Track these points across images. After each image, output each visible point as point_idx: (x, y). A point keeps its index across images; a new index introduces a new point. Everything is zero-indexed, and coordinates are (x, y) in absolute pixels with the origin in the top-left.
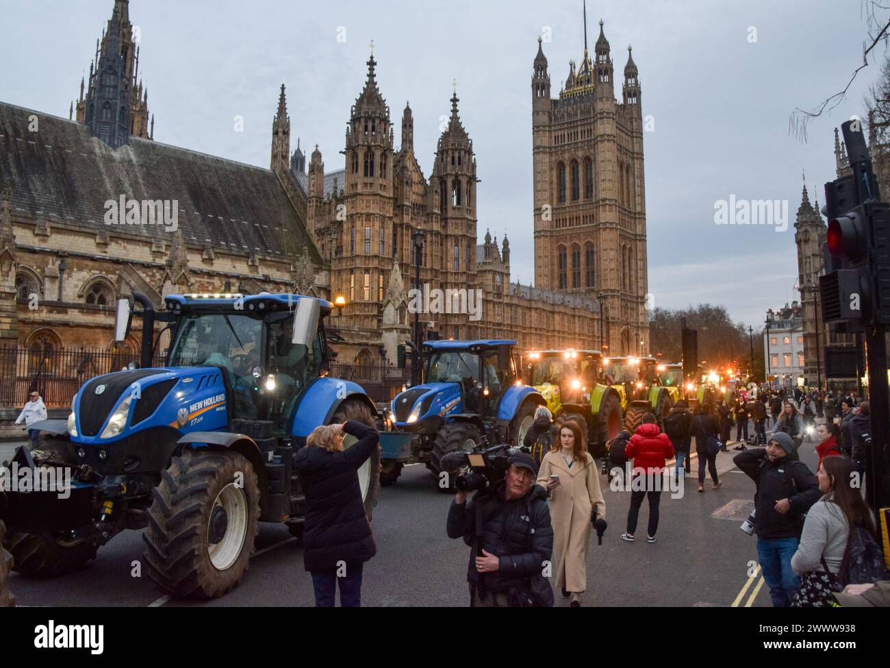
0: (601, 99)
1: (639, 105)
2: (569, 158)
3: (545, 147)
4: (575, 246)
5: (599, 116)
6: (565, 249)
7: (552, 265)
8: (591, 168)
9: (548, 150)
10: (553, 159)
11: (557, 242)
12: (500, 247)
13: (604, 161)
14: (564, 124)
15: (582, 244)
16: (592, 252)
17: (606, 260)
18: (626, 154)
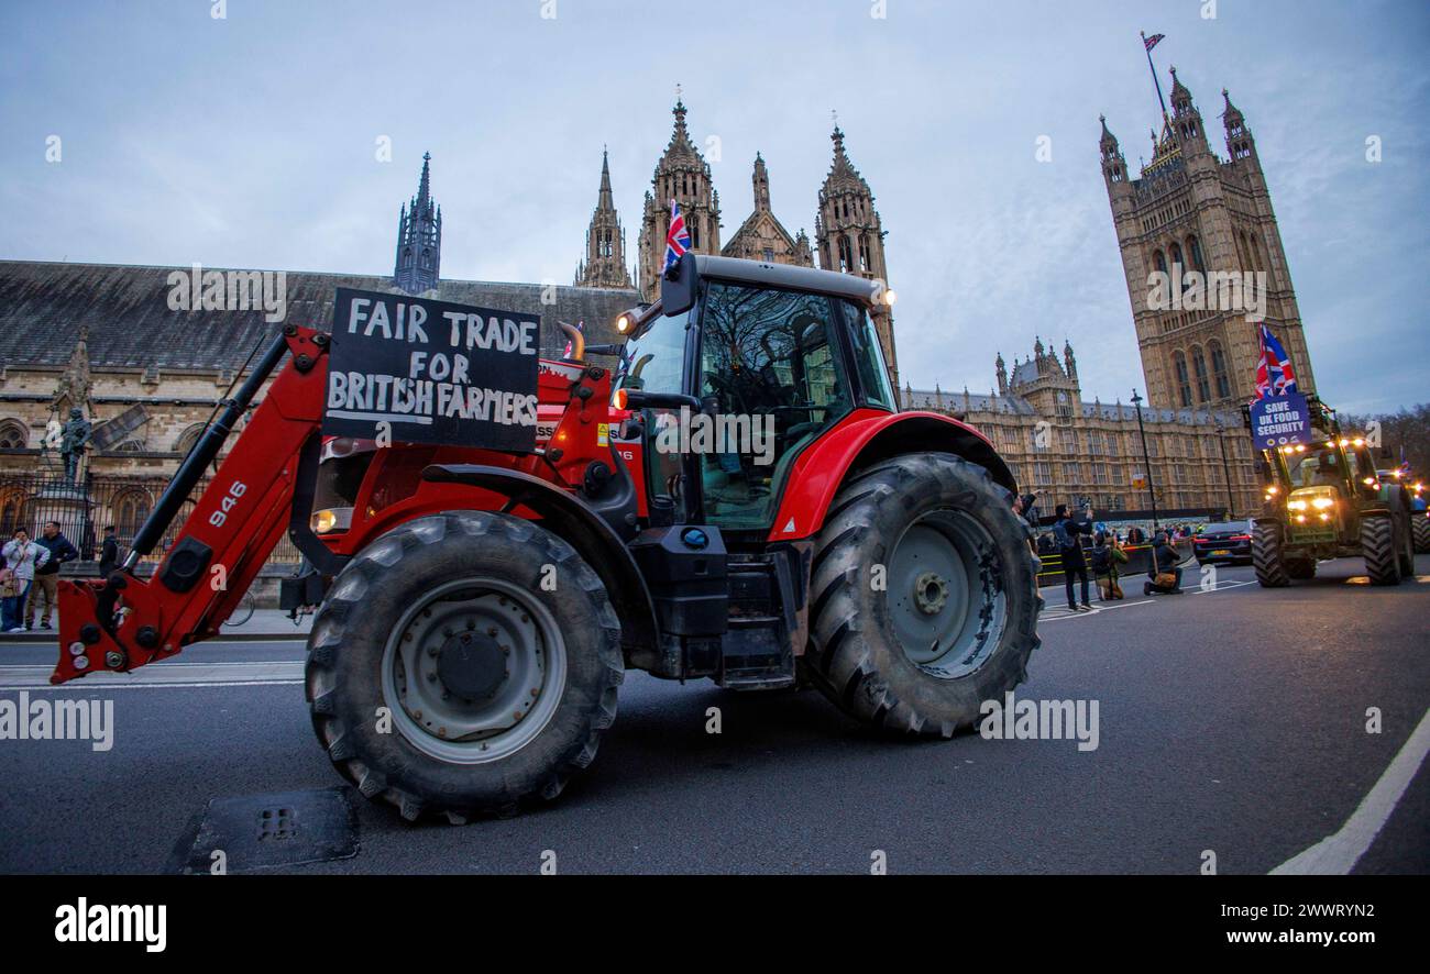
0: (1192, 159)
1: (1254, 157)
2: (1166, 243)
3: (1133, 238)
4: (1195, 349)
5: (1193, 180)
6: (1182, 355)
7: (1169, 378)
8: (1198, 249)
9: (1137, 240)
10: (1147, 249)
11: (1170, 349)
12: (1062, 359)
13: (1212, 233)
14: (1151, 204)
15: (1203, 344)
16: (1220, 352)
17: (1240, 358)
18: (1248, 221)
